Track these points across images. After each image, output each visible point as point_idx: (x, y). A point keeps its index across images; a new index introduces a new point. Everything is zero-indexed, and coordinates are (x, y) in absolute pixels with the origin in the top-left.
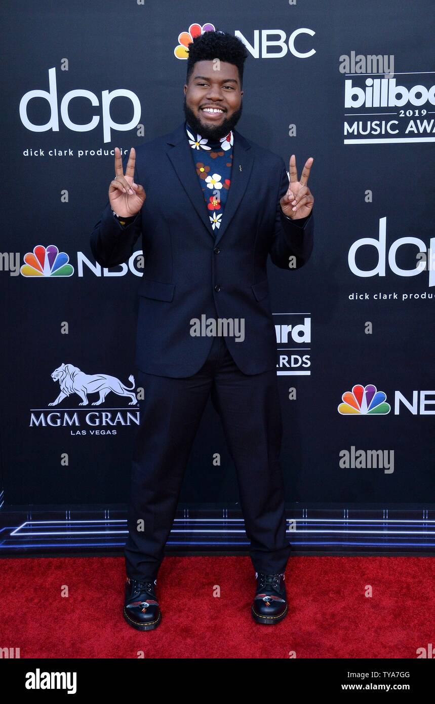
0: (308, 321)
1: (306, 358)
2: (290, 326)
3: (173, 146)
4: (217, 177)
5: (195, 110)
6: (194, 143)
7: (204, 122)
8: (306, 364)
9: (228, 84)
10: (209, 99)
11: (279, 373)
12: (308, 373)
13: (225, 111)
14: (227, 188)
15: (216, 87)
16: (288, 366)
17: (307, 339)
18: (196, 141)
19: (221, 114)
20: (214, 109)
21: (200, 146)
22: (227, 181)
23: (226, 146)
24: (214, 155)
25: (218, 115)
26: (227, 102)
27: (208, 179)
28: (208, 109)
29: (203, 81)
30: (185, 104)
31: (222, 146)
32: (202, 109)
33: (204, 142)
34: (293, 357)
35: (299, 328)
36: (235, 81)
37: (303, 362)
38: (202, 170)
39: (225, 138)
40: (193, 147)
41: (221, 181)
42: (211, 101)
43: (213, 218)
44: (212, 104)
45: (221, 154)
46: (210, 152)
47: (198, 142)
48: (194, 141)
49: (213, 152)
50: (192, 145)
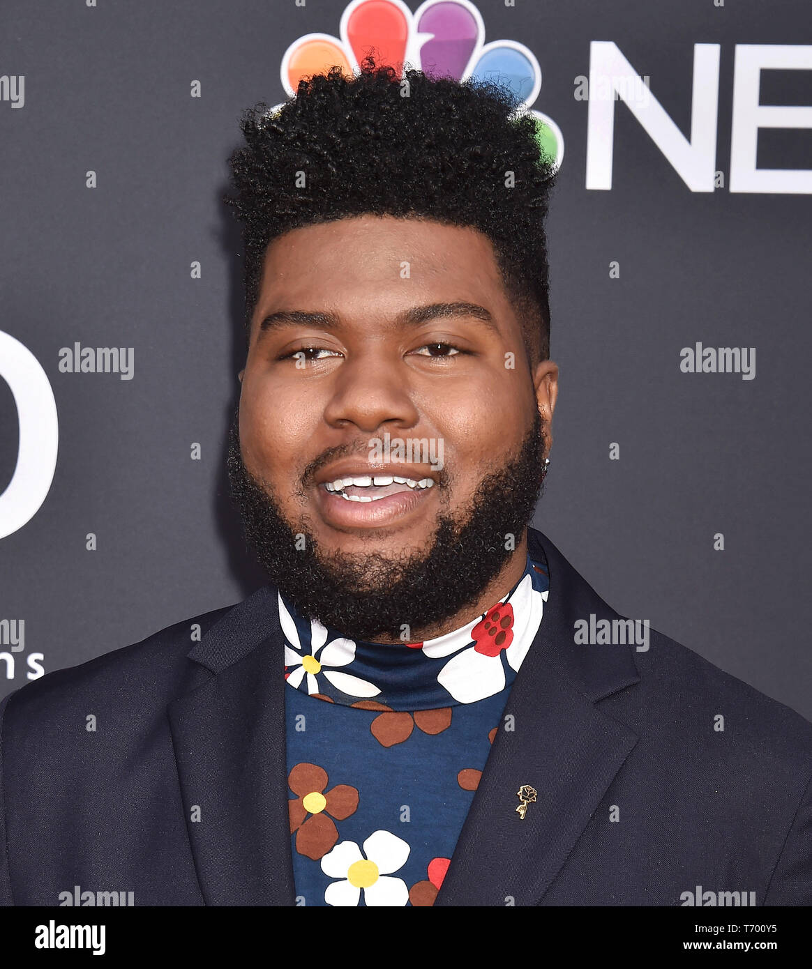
4: (388, 850)
6: (299, 659)
9: (440, 329)
18: (305, 648)
23: (470, 677)
24: (393, 728)
27: (339, 859)
32: (323, 483)
33: (342, 652)
38: (315, 802)
40: (295, 679)
41: (408, 873)
46: (375, 708)
47: (313, 654)
48: (299, 648)
49: (389, 709)
50: (291, 669)
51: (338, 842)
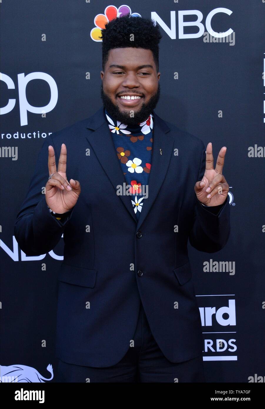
0: (232, 303)
1: (232, 342)
2: (214, 308)
3: (93, 131)
4: (138, 161)
5: (113, 97)
6: (114, 128)
7: (122, 109)
8: (233, 348)
10: (125, 87)
11: (206, 359)
12: (235, 358)
13: (143, 96)
14: (148, 172)
15: (131, 74)
16: (213, 350)
17: (232, 321)
18: (116, 125)
19: (139, 100)
20: (131, 96)
21: (119, 131)
22: (148, 165)
23: (146, 130)
24: (134, 139)
25: (136, 101)
26: (144, 88)
27: (129, 163)
28: (126, 97)
29: (118, 70)
30: (102, 92)
31: (142, 130)
32: (120, 97)
34: (218, 341)
35: (223, 310)
36: (150, 66)
37: (229, 347)
38: (123, 154)
39: (145, 122)
40: (113, 131)
41: (142, 165)
42: (127, 89)
43: (134, 201)
44: (129, 91)
45: (141, 138)
46: (130, 136)
47: (118, 127)
48: (114, 126)
49: (133, 136)
50: (112, 130)
51: (128, 161)
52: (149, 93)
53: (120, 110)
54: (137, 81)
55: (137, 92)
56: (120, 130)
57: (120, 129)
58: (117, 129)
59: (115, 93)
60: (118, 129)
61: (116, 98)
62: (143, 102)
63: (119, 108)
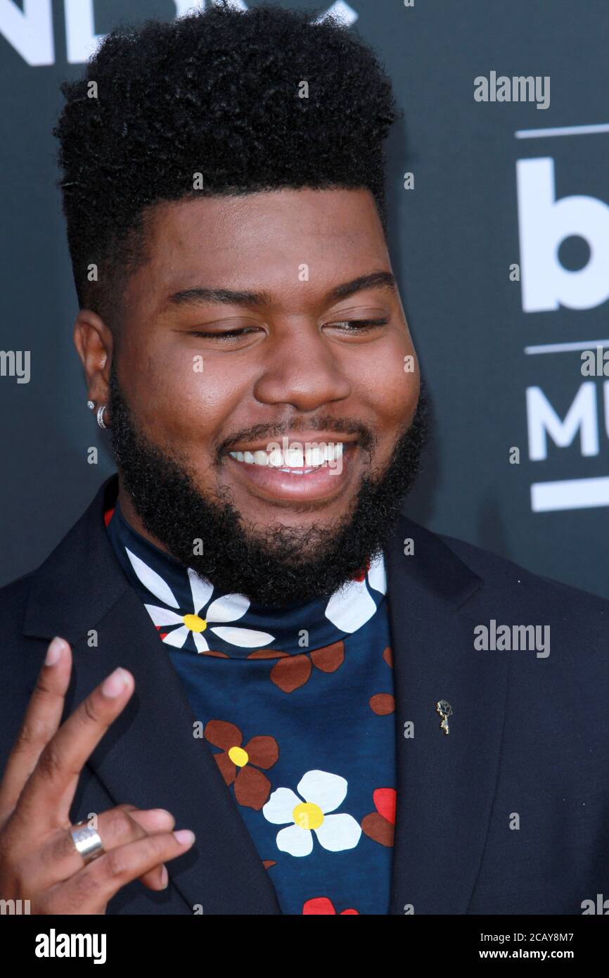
4: (325, 788)
6: (175, 619)
13: (359, 443)
15: (299, 332)
18: (186, 607)
21: (207, 634)
27: (279, 807)
29: (230, 315)
33: (232, 607)
40: (175, 640)
41: (352, 806)
46: (270, 657)
47: (197, 611)
48: (177, 607)
49: (285, 654)
50: (168, 629)
51: (273, 790)
52: (388, 419)
53: (243, 523)
54: (332, 365)
55: (338, 426)
56: (215, 630)
57: (211, 625)
58: (194, 624)
59: (216, 437)
60: (202, 625)
61: (217, 463)
62: (359, 468)
63: (236, 516)
